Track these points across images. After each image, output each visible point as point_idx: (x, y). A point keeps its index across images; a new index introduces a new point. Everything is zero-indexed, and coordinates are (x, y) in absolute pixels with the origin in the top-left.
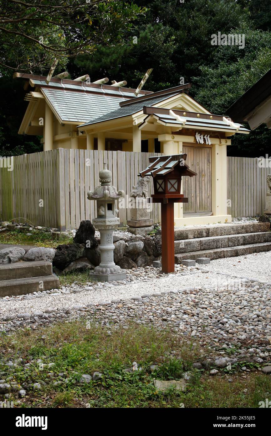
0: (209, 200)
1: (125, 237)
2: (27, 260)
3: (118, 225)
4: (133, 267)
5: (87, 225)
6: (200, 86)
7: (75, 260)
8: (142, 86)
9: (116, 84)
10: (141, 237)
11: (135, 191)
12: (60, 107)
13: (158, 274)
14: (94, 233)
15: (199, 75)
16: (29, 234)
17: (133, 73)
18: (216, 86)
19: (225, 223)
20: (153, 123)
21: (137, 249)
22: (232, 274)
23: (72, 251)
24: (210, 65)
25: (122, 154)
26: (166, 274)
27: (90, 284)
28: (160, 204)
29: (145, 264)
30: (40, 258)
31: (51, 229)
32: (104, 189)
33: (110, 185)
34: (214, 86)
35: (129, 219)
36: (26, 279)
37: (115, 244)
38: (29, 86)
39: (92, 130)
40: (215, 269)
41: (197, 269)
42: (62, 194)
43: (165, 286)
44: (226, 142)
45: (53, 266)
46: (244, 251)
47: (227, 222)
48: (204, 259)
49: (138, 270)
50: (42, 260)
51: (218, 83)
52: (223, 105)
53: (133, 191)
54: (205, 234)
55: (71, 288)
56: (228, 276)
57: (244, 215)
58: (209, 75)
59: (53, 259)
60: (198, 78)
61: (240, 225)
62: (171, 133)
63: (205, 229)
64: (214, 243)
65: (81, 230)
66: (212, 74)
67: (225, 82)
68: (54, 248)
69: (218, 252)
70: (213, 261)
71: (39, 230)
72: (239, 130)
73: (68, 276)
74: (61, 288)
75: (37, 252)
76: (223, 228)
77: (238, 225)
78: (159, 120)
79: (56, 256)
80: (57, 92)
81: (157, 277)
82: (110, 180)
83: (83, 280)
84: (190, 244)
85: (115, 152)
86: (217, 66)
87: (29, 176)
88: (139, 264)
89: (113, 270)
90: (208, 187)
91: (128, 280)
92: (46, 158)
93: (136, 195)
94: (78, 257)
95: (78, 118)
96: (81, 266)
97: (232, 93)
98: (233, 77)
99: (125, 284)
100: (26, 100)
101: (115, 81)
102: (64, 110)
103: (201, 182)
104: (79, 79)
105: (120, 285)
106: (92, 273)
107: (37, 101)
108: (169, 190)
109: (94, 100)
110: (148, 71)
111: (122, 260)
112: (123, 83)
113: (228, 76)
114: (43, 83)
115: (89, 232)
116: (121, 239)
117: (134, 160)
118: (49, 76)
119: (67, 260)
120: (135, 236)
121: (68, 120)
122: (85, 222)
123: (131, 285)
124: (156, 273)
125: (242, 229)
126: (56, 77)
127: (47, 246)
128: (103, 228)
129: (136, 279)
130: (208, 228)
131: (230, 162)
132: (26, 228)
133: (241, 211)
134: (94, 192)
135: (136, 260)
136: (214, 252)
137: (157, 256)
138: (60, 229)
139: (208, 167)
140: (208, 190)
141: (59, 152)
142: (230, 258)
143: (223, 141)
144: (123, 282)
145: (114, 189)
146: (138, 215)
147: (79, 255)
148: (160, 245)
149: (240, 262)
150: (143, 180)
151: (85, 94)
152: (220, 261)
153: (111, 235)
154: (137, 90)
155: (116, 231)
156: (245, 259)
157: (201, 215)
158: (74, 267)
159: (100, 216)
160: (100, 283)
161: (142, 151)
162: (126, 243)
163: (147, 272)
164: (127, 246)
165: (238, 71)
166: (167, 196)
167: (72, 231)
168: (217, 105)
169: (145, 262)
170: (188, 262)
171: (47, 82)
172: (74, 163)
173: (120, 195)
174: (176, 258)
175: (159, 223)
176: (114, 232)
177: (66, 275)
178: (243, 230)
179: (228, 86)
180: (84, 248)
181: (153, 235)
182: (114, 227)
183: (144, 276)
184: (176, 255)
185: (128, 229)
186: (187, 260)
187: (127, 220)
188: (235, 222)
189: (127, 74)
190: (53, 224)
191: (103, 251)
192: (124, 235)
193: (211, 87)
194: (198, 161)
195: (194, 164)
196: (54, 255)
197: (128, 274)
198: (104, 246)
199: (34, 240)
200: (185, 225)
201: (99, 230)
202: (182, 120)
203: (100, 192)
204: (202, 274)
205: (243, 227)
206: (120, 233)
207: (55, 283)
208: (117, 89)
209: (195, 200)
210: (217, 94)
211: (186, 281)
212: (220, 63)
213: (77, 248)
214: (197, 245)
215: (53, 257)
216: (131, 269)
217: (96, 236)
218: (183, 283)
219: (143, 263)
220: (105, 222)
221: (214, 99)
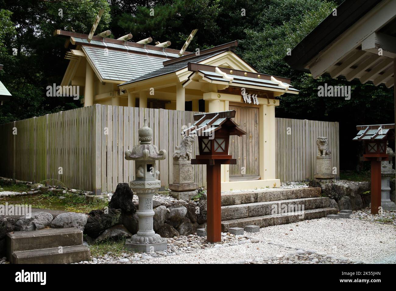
0: (256, 163)
1: (167, 202)
2: (54, 227)
3: (159, 188)
4: (175, 235)
5: (124, 188)
6: (245, 49)
7: (110, 227)
8: (186, 47)
9: (160, 45)
10: (184, 202)
11: (179, 151)
12: (101, 65)
13: (202, 243)
14: (132, 198)
15: (244, 38)
16: (62, 197)
17: (178, 35)
18: (261, 49)
19: (274, 188)
20: (197, 81)
21: (180, 215)
22: (285, 244)
23: (107, 217)
24: (255, 28)
25: (164, 112)
26: (211, 243)
27: (125, 255)
28: (205, 166)
29: (188, 232)
30: (70, 224)
31: (86, 192)
32: (144, 148)
33: (150, 144)
34: (260, 48)
35: (171, 183)
36: (51, 249)
37: (155, 210)
38: (70, 43)
39: (134, 89)
40: (265, 238)
41: (246, 238)
42: (98, 153)
43: (211, 259)
44: (275, 103)
45: (83, 234)
46: (295, 218)
47: (276, 187)
48: (253, 226)
49: (180, 238)
50: (72, 227)
51: (263, 45)
52: (269, 67)
53: (176, 151)
54: (253, 199)
55: (103, 260)
56: (281, 246)
57: (293, 179)
58: (254, 38)
59: (84, 226)
60: (243, 41)
61: (290, 190)
62: (217, 91)
63: (253, 194)
64: (263, 209)
65: (117, 194)
66: (258, 37)
67: (270, 45)
68: (87, 214)
69: (267, 219)
70: (263, 229)
71: (72, 193)
72: (288, 90)
73: (101, 246)
74: (92, 260)
75: (67, 218)
76: (272, 193)
77: (288, 190)
78: (205, 77)
79: (88, 222)
80: (99, 51)
81: (202, 248)
82: (151, 138)
83: (117, 251)
84: (237, 210)
85: (157, 110)
86: (262, 29)
87: (64, 134)
88: (182, 233)
89: (152, 239)
90: (256, 149)
91: (169, 250)
92: (82, 115)
93: (179, 156)
94: (113, 224)
95: (120, 77)
96: (116, 234)
97: (279, 55)
98: (279, 39)
99: (165, 256)
100: (67, 58)
101: (159, 42)
102: (105, 68)
103: (248, 144)
104: (122, 38)
105: (160, 257)
106: (129, 242)
107: (78, 59)
108: (215, 151)
109: (136, 60)
110: (192, 32)
111: (162, 228)
112: (167, 43)
113: (274, 39)
114: (85, 41)
115: (126, 196)
116: (162, 204)
117: (177, 119)
118: (91, 34)
119: (101, 227)
120: (177, 201)
121: (108, 78)
122: (123, 184)
123: (172, 257)
124: (200, 242)
125: (293, 194)
126: (98, 36)
127: (79, 211)
128: (142, 192)
129: (179, 250)
130: (256, 193)
131: (279, 124)
132: (59, 191)
133: (290, 175)
134: (133, 151)
135: (178, 227)
136: (263, 220)
137: (201, 223)
138: (95, 192)
139: (256, 128)
140: (256, 152)
141: (95, 109)
142: (280, 226)
143: (271, 101)
144: (163, 253)
145: (155, 148)
146: (181, 178)
147: (114, 221)
148: (205, 212)
149: (292, 230)
150: (187, 140)
151: (128, 53)
152: (271, 229)
153: (151, 199)
154: (182, 51)
155: (157, 195)
156: (297, 227)
157: (248, 179)
158: (109, 235)
159: (139, 178)
160: (137, 254)
161: (186, 110)
162: (168, 209)
163: (190, 242)
164: (168, 212)
165: (283, 34)
166: (214, 157)
167: (108, 195)
168: (263, 67)
169: (189, 229)
170: (235, 230)
171: (89, 40)
172: (113, 120)
173: (162, 155)
174: (223, 225)
175: (203, 187)
176: (154, 196)
177: (98, 245)
178: (294, 196)
179: (274, 48)
180: (120, 214)
181: (197, 200)
182: (154, 191)
183: (187, 246)
184: (222, 223)
185: (170, 193)
186: (234, 228)
187: (169, 183)
188: (284, 187)
189: (171, 36)
190: (88, 187)
191: (141, 217)
192: (165, 200)
193: (256, 50)
194: (245, 122)
195: (241, 125)
196: (86, 221)
197: (169, 243)
198: (143, 212)
199: (66, 204)
200: (231, 190)
201: (137, 194)
202: (228, 77)
203: (139, 151)
204: (252, 244)
205: (293, 192)
206: (161, 198)
207: (84, 253)
208: (161, 49)
209: (241, 163)
210: (263, 56)
211: (234, 252)
212: (265, 26)
213: (113, 214)
214: (244, 211)
215: (85, 223)
216: (173, 237)
217: (135, 200)
218: (231, 254)
219: (186, 231)
220: (144, 184)
221: (260, 61)
